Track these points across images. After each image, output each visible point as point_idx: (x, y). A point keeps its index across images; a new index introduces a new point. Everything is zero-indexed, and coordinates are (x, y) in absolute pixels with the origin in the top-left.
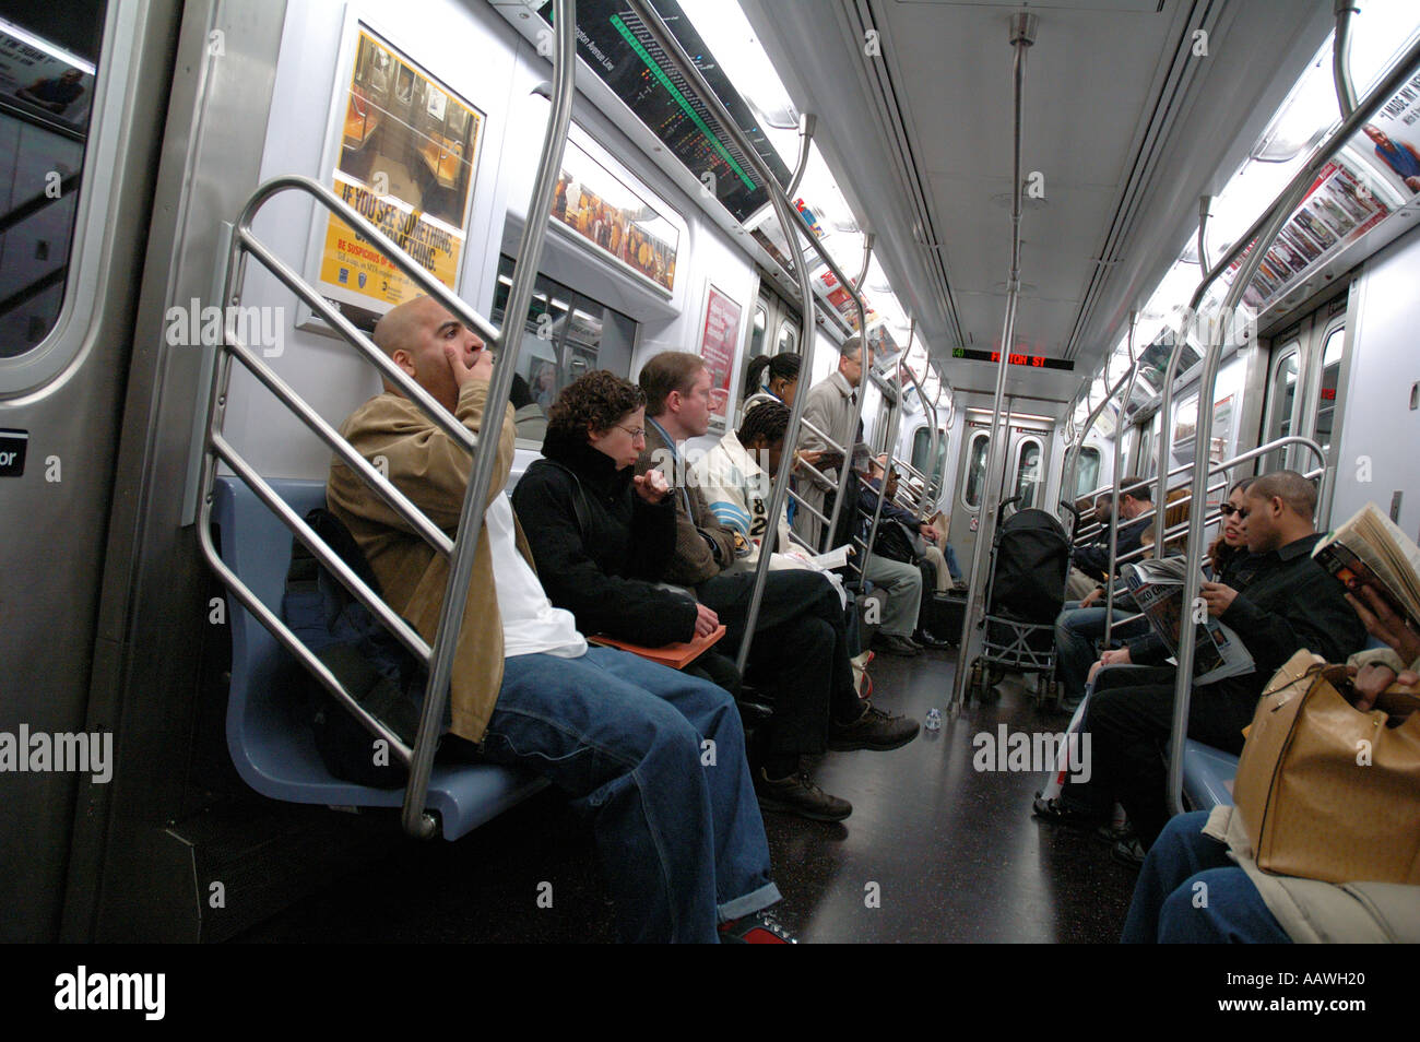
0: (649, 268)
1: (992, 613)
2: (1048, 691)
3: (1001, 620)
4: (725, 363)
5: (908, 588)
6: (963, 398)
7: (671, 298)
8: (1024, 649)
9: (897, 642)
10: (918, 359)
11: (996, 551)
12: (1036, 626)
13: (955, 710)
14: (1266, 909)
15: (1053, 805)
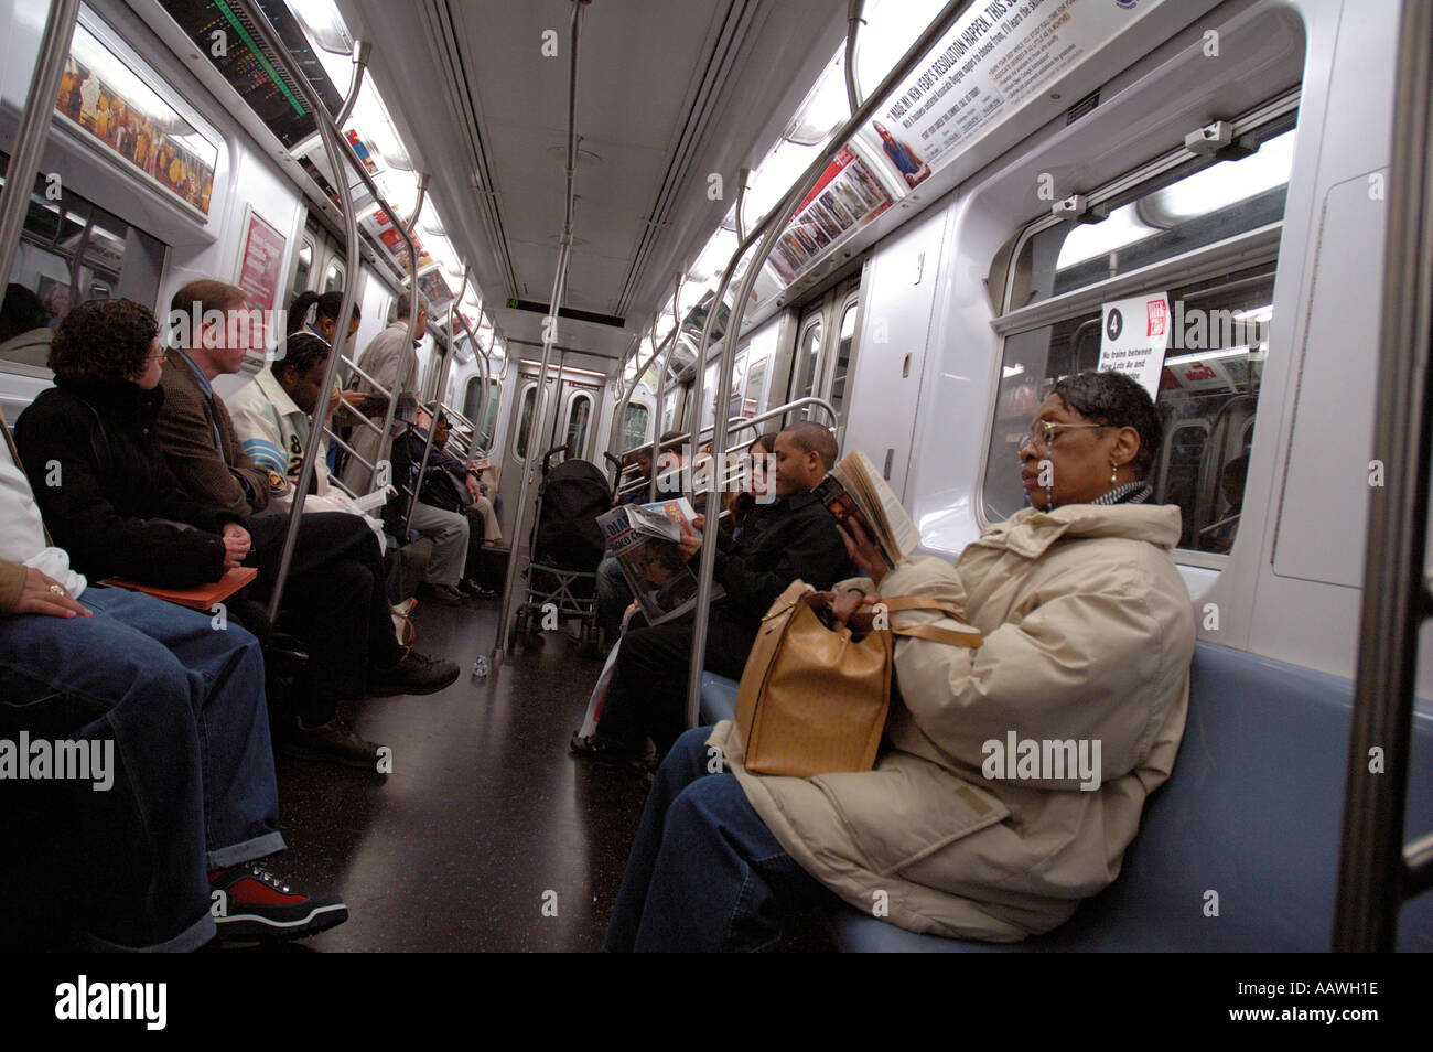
0: (181, 187)
1: (536, 561)
2: (589, 638)
3: (544, 568)
4: (265, 296)
5: (454, 537)
6: (517, 349)
7: (206, 222)
8: (566, 596)
9: (443, 591)
10: (470, 305)
11: (540, 499)
12: (578, 574)
13: (498, 656)
14: (749, 806)
15: (589, 741)
